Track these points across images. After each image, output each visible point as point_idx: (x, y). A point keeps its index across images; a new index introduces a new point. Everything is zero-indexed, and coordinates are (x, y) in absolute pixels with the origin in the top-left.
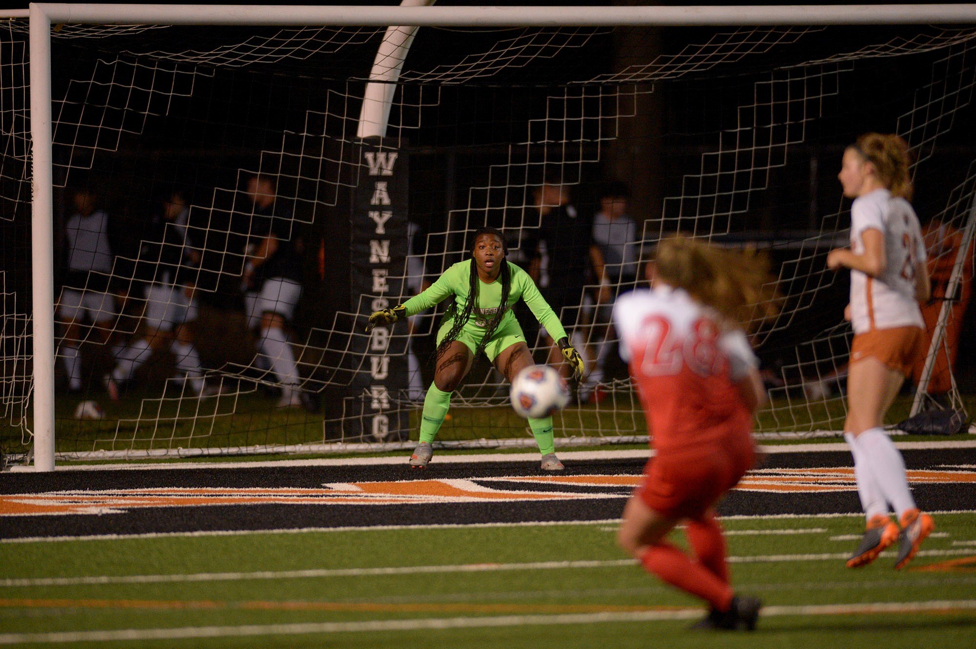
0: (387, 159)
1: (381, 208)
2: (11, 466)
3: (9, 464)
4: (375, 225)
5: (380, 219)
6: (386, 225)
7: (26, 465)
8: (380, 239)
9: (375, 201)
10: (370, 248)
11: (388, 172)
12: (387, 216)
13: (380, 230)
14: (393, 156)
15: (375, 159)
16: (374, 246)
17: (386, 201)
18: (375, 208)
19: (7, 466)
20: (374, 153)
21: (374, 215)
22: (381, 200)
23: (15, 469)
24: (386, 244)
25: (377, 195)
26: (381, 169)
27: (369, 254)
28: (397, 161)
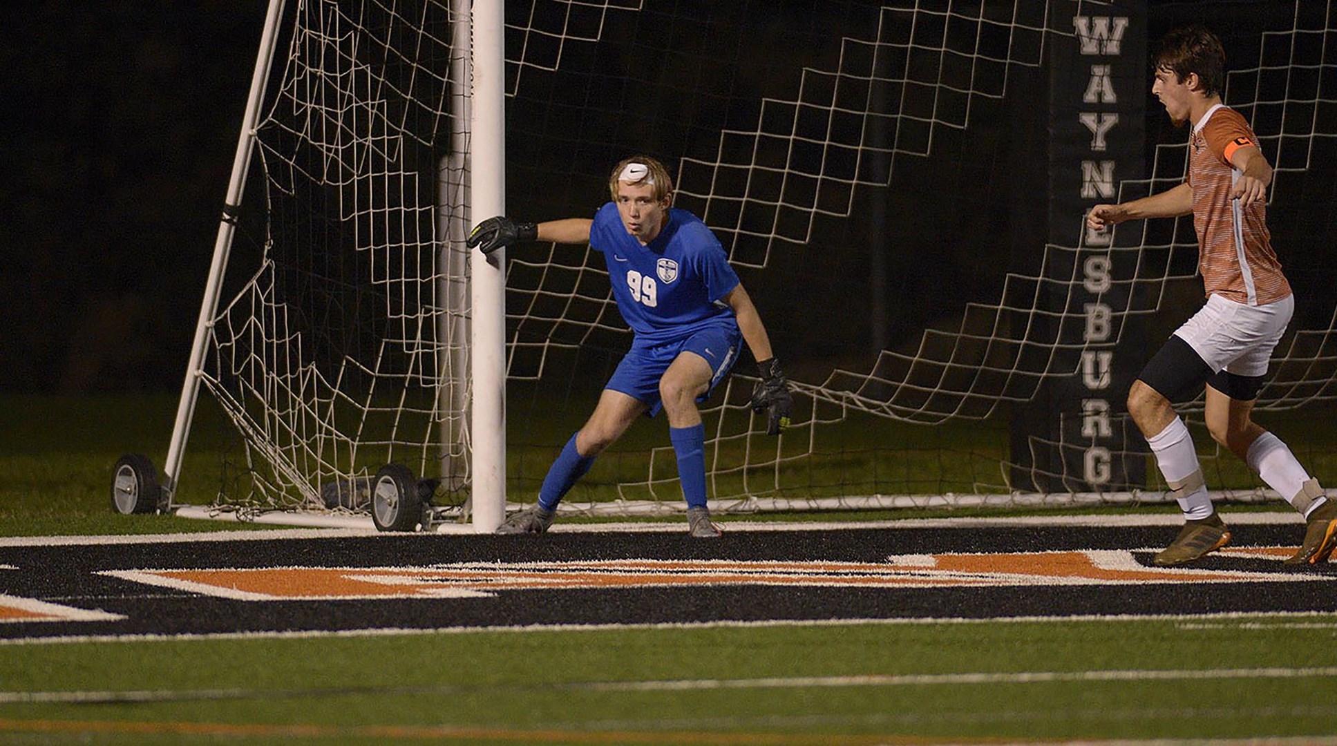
0: (1111, 29)
1: (1100, 108)
2: (440, 524)
3: (436, 522)
4: (1090, 136)
5: (1098, 126)
6: (1108, 136)
7: (461, 523)
8: (1098, 159)
9: (1090, 97)
10: (1081, 173)
11: (1113, 48)
12: (1111, 120)
13: (1100, 144)
14: (1121, 23)
15: (1091, 27)
16: (1088, 169)
17: (1110, 97)
18: (1090, 108)
19: (433, 524)
20: (1087, 18)
21: (1089, 120)
22: (1100, 95)
23: (445, 529)
24: (1108, 167)
25: (1094, 87)
26: (1100, 42)
27: (1081, 183)
28: (1127, 31)
